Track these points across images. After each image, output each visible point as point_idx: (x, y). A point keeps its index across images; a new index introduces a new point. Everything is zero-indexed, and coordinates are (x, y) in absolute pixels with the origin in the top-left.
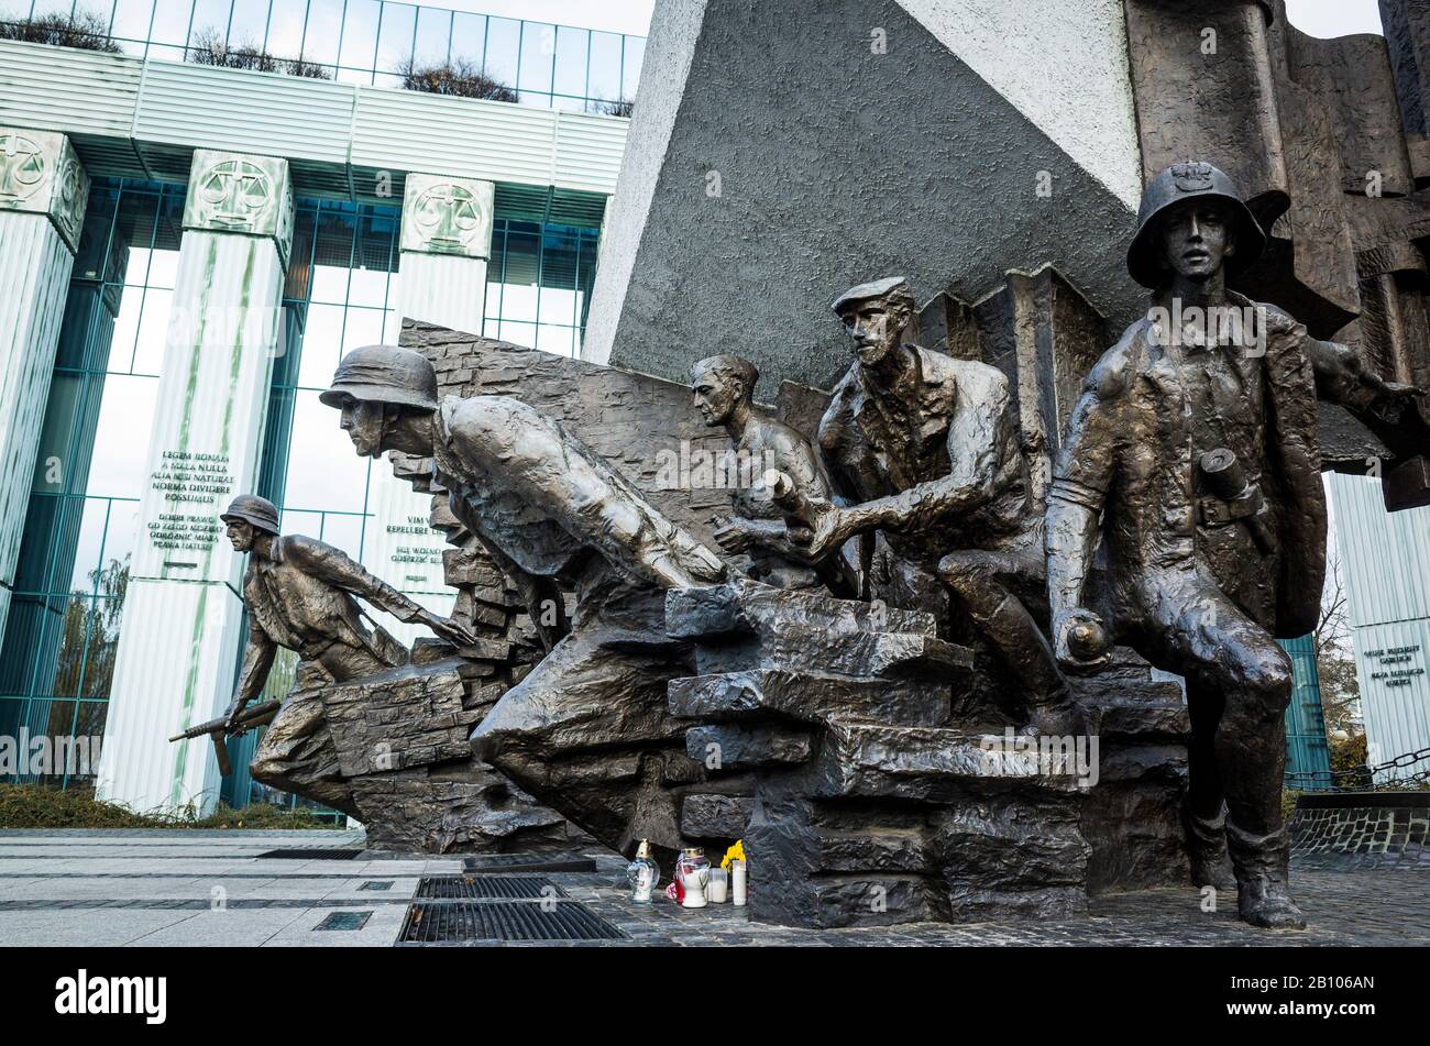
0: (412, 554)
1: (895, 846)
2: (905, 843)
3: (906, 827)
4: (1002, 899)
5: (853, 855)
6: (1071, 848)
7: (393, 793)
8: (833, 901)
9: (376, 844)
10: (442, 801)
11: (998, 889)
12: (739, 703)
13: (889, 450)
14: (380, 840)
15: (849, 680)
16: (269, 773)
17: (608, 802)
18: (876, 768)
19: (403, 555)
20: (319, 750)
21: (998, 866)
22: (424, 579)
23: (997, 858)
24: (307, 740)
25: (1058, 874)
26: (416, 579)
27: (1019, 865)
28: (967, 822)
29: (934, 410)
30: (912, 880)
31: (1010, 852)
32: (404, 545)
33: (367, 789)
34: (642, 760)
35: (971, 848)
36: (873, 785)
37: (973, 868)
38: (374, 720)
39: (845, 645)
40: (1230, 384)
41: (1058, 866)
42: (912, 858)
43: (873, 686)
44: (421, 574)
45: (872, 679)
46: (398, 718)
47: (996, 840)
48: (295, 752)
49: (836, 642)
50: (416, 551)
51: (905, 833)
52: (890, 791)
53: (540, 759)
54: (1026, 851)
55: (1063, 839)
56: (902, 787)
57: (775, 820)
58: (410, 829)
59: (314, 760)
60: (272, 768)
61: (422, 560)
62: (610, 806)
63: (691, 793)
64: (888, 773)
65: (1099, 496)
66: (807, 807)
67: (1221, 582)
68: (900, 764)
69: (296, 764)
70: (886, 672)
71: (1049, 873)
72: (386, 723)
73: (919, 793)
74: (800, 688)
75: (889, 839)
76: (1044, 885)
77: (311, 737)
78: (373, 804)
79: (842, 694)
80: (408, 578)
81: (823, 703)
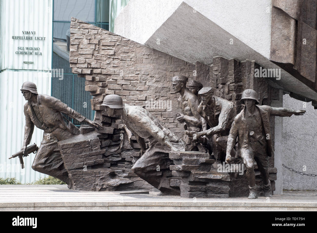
0: (26, 51)
1: (200, 188)
2: (202, 187)
3: (203, 185)
4: (215, 195)
5: (194, 189)
6: (227, 188)
7: (82, 174)
8: (192, 195)
9: (78, 189)
10: (97, 177)
11: (215, 194)
12: (179, 169)
13: (210, 116)
14: (79, 188)
15: (194, 165)
16: (39, 168)
17: (156, 180)
18: (197, 178)
19: (21, 51)
20: (52, 161)
21: (215, 191)
22: (32, 63)
23: (215, 190)
24: (49, 158)
25: (224, 192)
26: (28, 63)
27: (218, 191)
28: (211, 185)
29: (218, 110)
30: (203, 192)
31: (217, 189)
32: (21, 45)
33: (74, 173)
34: (162, 172)
35: (211, 188)
36: (197, 180)
37: (211, 191)
38: (75, 153)
39: (194, 161)
40: (255, 121)
41: (224, 191)
42: (203, 189)
43: (198, 166)
44: (31, 60)
45: (198, 165)
46: (82, 152)
47: (215, 187)
48: (46, 161)
49: (193, 160)
50: (27, 49)
51: (202, 186)
52: (199, 181)
53: (144, 172)
54: (219, 189)
55: (226, 187)
56: (201, 180)
57: (184, 184)
58: (88, 184)
59: (51, 164)
60: (40, 166)
61: (31, 54)
62: (156, 181)
63: (172, 179)
64: (199, 178)
65: (235, 137)
66: (188, 182)
67: (254, 150)
68: (201, 177)
69: (46, 165)
70: (200, 164)
71: (223, 192)
72: (79, 154)
73: (204, 181)
74: (187, 167)
75: (200, 187)
76: (222, 194)
77: (50, 156)
78: (77, 177)
79: (193, 168)
80: (24, 62)
81: (191, 169)
